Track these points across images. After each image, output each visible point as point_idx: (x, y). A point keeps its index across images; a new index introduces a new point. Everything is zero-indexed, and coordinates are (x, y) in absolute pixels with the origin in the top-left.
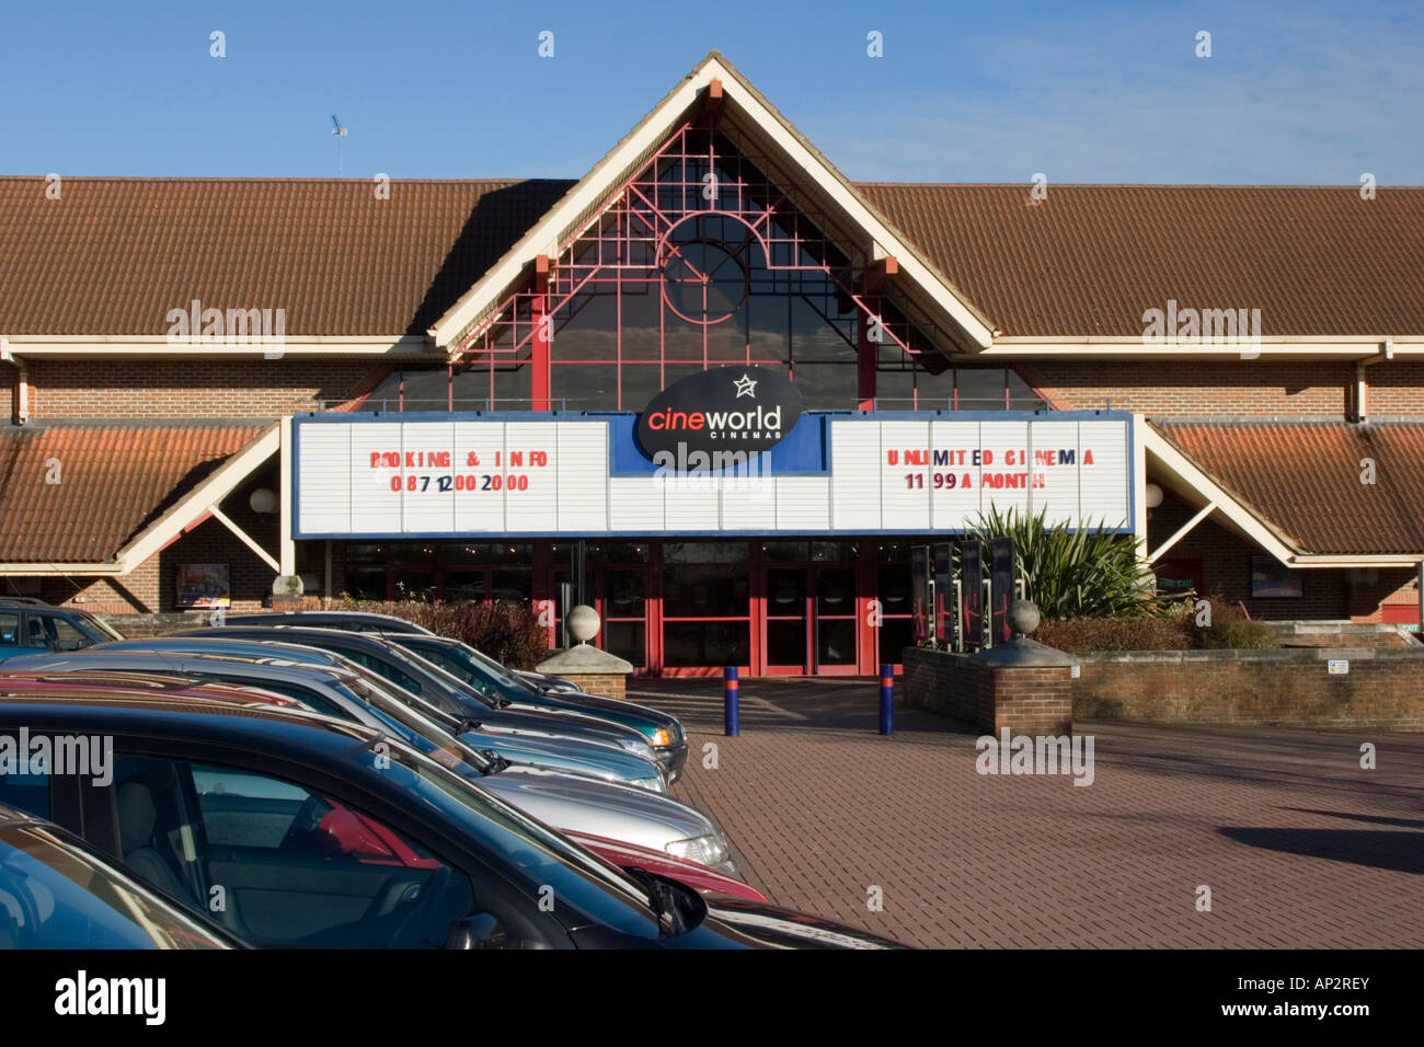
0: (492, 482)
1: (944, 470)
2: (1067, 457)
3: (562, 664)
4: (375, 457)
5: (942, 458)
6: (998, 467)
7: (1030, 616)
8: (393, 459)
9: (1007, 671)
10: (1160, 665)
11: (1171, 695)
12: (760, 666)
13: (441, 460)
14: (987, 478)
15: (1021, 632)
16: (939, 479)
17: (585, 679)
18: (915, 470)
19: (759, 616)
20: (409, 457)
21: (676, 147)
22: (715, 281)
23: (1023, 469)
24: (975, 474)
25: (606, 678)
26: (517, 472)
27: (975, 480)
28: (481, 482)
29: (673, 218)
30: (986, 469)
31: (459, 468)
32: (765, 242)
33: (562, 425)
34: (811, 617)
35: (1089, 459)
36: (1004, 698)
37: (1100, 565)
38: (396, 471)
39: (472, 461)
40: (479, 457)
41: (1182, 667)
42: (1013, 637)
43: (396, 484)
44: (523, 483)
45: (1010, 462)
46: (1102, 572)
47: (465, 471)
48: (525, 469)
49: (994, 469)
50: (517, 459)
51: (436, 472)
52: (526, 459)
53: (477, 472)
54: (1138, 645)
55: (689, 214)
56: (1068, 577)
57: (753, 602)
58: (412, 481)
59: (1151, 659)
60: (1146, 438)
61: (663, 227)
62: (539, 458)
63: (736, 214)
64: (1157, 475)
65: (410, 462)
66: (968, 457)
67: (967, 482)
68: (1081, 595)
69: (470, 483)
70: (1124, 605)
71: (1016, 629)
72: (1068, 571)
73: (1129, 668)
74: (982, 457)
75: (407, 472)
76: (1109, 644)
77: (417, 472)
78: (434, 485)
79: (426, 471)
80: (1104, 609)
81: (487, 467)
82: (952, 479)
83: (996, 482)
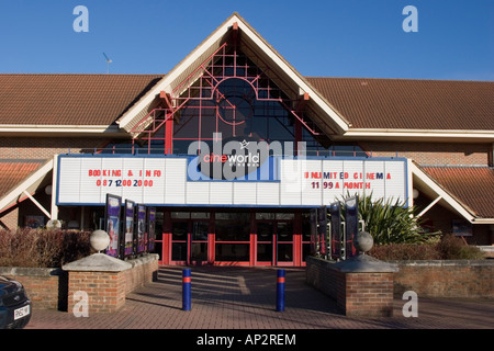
0: (138, 183)
1: (328, 181)
2: (380, 176)
3: (79, 265)
4: (90, 172)
5: (327, 176)
6: (351, 180)
7: (367, 242)
8: (97, 173)
9: (353, 275)
10: (431, 267)
11: (436, 283)
12: (254, 262)
13: (117, 173)
14: (346, 184)
15: (362, 250)
16: (326, 184)
17: (93, 274)
18: (316, 180)
19: (254, 241)
20: (104, 172)
21: (220, 52)
22: (238, 108)
23: (361, 181)
24: (341, 183)
25: (105, 274)
26: (148, 179)
27: (341, 185)
28: (133, 183)
29: (219, 80)
30: (346, 181)
31: (124, 177)
32: (256, 90)
33: (167, 159)
34: (275, 242)
35: (389, 177)
36: (352, 292)
37: (397, 218)
38: (98, 178)
39: (130, 174)
40: (133, 172)
41: (442, 268)
42: (358, 254)
43: (99, 183)
44: (151, 184)
45: (356, 178)
46: (399, 222)
47: (127, 178)
48: (152, 178)
49: (349, 180)
50: (148, 173)
51: (115, 178)
52: (152, 173)
53: (132, 179)
54: (419, 257)
55: (225, 78)
56: (383, 224)
57: (251, 236)
58: (105, 182)
59: (426, 265)
60: (412, 168)
61: (215, 83)
62: (158, 173)
63: (245, 79)
64: (417, 185)
65: (104, 174)
66: (338, 176)
67: (337, 186)
68: (389, 233)
69: (129, 183)
70: (410, 238)
71: (359, 249)
72: (383, 221)
73: (415, 269)
74: (344, 175)
75: (102, 178)
76: (405, 257)
77: (107, 178)
78: (114, 184)
79: (111, 178)
80: (400, 240)
81: (136, 176)
82: (331, 184)
83: (350, 186)
